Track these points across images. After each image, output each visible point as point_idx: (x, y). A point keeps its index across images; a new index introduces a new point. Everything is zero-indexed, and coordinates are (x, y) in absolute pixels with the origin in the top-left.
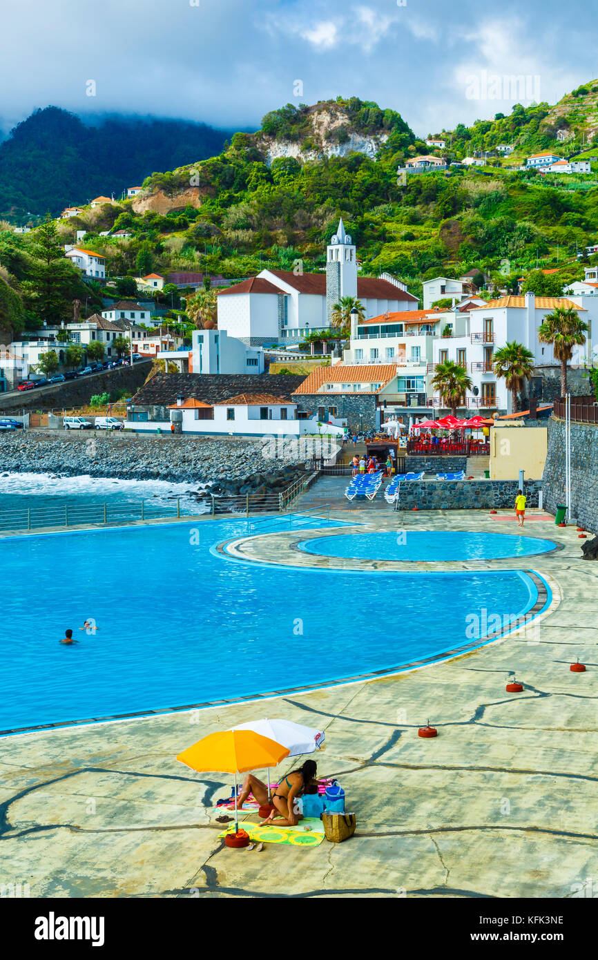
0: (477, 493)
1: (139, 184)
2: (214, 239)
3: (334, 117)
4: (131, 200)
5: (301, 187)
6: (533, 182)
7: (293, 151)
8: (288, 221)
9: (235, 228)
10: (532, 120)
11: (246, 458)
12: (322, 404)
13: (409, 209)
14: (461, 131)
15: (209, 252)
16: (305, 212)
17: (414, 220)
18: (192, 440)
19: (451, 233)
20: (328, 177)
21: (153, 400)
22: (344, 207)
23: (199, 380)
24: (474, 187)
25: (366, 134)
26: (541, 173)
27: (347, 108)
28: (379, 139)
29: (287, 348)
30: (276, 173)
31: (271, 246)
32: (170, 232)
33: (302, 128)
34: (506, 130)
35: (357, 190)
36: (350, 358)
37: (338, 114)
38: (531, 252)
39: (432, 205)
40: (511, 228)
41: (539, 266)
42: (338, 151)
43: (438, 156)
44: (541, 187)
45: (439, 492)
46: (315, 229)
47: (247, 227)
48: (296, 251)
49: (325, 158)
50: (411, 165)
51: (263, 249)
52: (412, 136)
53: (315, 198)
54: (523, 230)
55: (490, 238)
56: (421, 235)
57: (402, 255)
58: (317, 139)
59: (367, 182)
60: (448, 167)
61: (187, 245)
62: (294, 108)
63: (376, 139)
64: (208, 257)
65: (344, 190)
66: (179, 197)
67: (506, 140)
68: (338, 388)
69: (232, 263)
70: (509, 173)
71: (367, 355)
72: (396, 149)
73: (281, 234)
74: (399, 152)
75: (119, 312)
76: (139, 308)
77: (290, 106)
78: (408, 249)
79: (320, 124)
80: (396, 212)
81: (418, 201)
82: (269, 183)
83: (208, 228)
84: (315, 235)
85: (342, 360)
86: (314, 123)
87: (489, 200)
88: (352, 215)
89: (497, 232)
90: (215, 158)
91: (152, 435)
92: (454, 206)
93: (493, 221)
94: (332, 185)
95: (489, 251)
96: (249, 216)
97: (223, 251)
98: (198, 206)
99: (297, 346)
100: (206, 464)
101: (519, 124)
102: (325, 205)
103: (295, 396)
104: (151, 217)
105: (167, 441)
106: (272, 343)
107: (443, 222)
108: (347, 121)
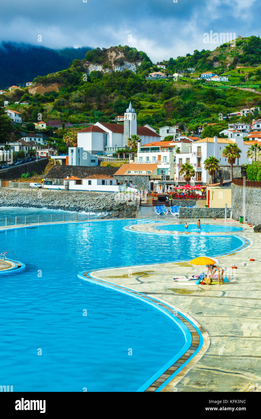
0: (208, 212)
1: (31, 80)
2: (66, 106)
3: (117, 54)
4: (28, 88)
5: (103, 84)
6: (204, 85)
7: (99, 68)
8: (98, 99)
9: (75, 102)
10: (203, 58)
11: (100, 200)
12: (126, 179)
13: (150, 95)
14: (172, 61)
15: (64, 112)
16: (105, 96)
17: (153, 100)
18: (74, 193)
19: (169, 106)
20: (115, 80)
21: (55, 176)
22: (122, 94)
23: (74, 168)
24: (179, 87)
25: (131, 62)
26: (207, 81)
27: (123, 50)
28: (137, 64)
29: (108, 155)
30: (92, 78)
31: (90, 110)
32: (46, 103)
33: (103, 58)
34: (191, 61)
35: (128, 86)
36: (137, 160)
37: (120, 53)
38: (203, 115)
39: (160, 94)
40: (195, 105)
41: (207, 122)
42: (119, 69)
43: (163, 72)
44: (207, 87)
45: (194, 212)
46: (109, 103)
47: (80, 101)
48: (102, 113)
49: (113, 72)
50: (151, 76)
51: (87, 111)
52: (151, 63)
53: (109, 89)
54: (200, 106)
55: (186, 109)
56: (156, 107)
57: (148, 115)
58: (110, 63)
59: (132, 83)
60: (167, 77)
61: (54, 109)
62: (100, 49)
63: (135, 64)
64: (63, 114)
65: (122, 86)
66: (49, 87)
67: (192, 66)
68: (133, 173)
69: (74, 117)
70: (194, 80)
71: (144, 159)
72: (144, 69)
73: (95, 105)
74: (146, 70)
75: (29, 138)
76: (38, 137)
77: (98, 48)
78: (151, 113)
79: (112, 57)
80: (144, 96)
81: (154, 92)
82: (89, 82)
83: (63, 101)
84: (110, 106)
85: (134, 161)
86: (109, 56)
87: (185, 92)
88: (126, 97)
89: (189, 106)
90: (65, 70)
91: (56, 191)
92: (170, 94)
93: (187, 102)
94: (117, 84)
95: (185, 115)
96: (80, 96)
97: (70, 112)
98: (58, 91)
99: (112, 155)
100: (84, 202)
101: (197, 59)
102: (114, 93)
103: (115, 176)
104: (37, 96)
105: (63, 193)
106: (101, 153)
107: (165, 101)
108: (123, 56)
